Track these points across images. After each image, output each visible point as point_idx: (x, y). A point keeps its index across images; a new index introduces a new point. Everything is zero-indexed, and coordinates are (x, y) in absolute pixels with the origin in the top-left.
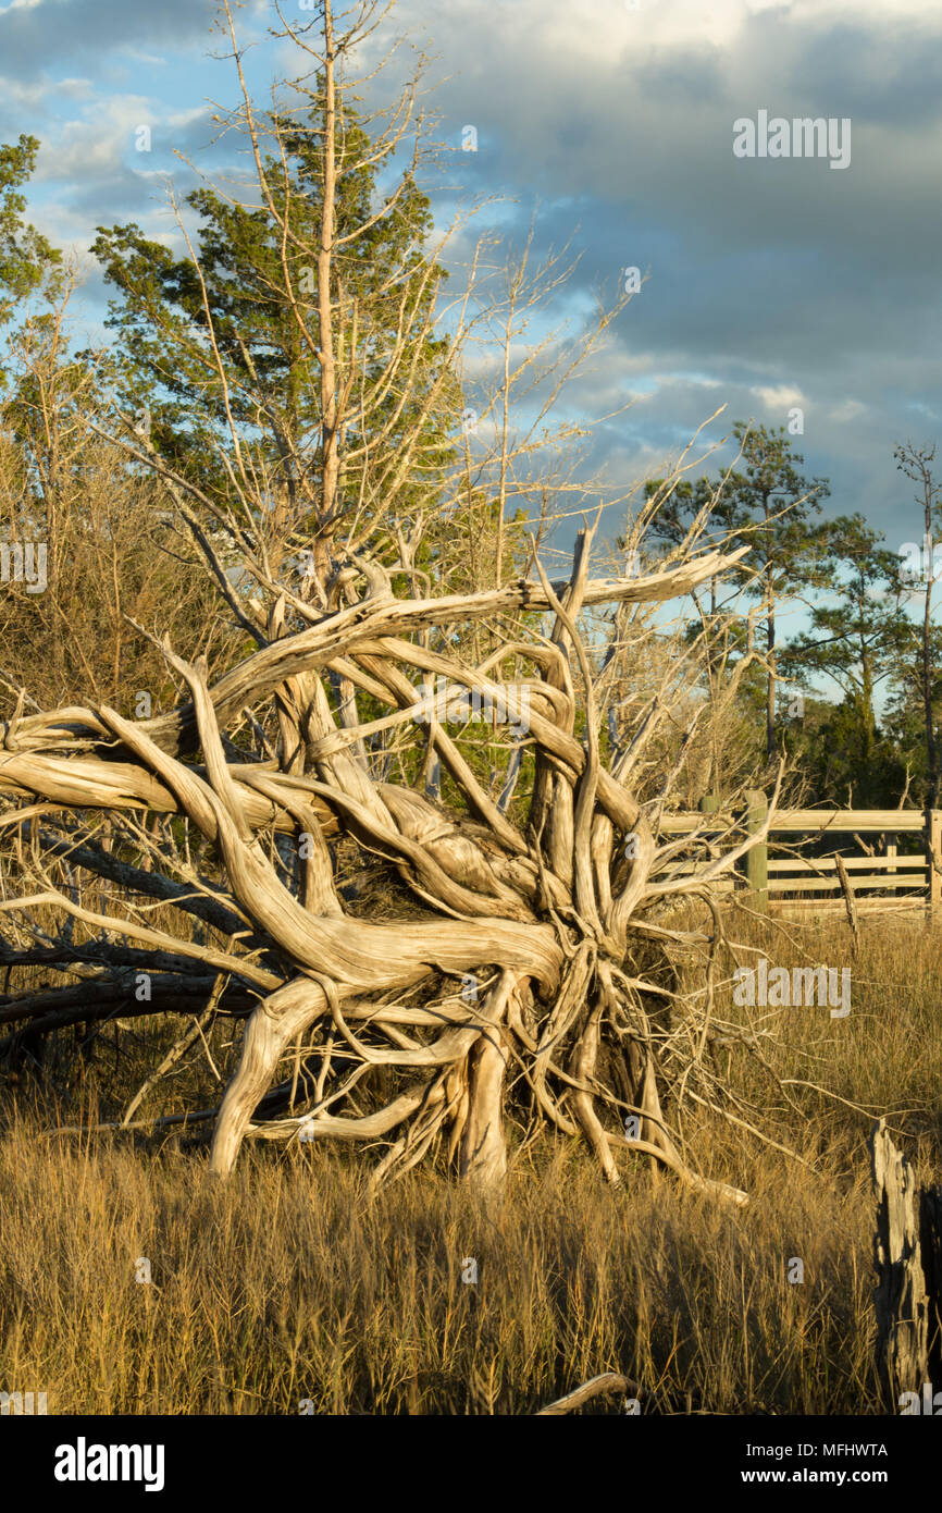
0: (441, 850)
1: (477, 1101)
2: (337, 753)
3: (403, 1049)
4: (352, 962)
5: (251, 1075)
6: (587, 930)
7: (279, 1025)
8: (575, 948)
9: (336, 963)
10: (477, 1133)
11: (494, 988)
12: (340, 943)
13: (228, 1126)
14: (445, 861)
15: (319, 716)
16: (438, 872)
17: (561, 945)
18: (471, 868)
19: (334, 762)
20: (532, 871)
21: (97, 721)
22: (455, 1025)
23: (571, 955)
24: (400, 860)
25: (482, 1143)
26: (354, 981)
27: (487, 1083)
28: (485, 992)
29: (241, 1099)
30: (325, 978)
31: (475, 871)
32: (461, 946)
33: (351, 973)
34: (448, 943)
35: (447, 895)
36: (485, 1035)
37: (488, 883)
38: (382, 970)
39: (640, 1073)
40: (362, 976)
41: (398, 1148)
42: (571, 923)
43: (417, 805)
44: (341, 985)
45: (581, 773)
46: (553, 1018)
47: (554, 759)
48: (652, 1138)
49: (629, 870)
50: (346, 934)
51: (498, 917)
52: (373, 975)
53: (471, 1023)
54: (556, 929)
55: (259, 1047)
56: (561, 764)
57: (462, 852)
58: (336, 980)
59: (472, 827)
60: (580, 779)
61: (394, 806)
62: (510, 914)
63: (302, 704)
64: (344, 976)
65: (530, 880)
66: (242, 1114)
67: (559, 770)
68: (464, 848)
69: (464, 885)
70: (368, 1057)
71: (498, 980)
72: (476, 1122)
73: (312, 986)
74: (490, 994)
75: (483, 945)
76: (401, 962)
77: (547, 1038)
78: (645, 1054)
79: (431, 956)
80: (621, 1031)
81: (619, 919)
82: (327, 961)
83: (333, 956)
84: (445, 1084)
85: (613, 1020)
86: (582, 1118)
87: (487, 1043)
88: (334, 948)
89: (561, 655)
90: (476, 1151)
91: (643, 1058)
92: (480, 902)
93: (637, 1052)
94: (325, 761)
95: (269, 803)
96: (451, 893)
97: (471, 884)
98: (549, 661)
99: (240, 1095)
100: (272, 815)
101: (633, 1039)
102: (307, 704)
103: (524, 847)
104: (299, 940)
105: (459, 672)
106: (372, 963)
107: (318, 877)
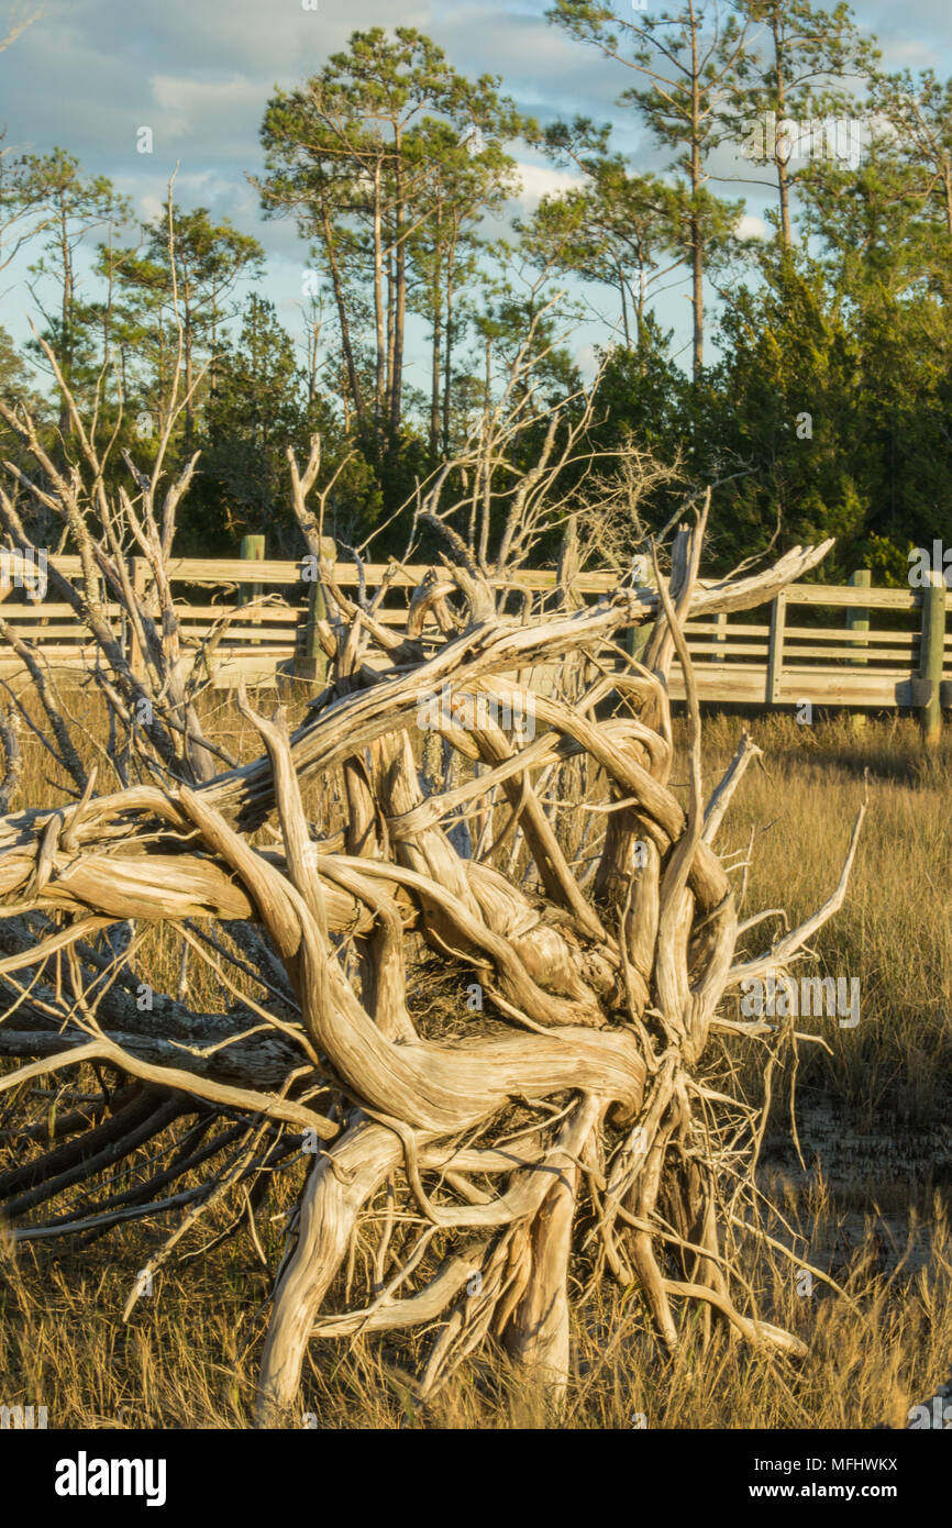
0: (528, 947)
1: (544, 1260)
2: (427, 830)
3: (471, 1204)
4: (434, 1103)
5: (319, 1262)
6: (673, 1037)
7: (352, 1192)
8: (659, 1060)
9: (421, 1107)
10: (544, 1302)
11: (572, 1118)
12: (427, 1081)
13: (291, 1330)
14: (530, 959)
15: (406, 780)
16: (523, 974)
17: (644, 1056)
18: (557, 968)
19: (424, 842)
20: (611, 962)
21: (168, 805)
22: (528, 1167)
23: (654, 1069)
24: (484, 963)
25: (548, 1313)
26: (436, 1127)
27: (558, 1239)
28: (559, 1123)
29: (307, 1294)
30: (404, 1125)
31: (562, 971)
32: (550, 1072)
33: (434, 1117)
34: (537, 1069)
35: (529, 1005)
36: (562, 1179)
37: (570, 984)
38: (466, 1110)
39: (699, 1202)
40: (445, 1118)
41: (454, 1326)
42: (654, 1026)
43: (505, 891)
44: (420, 1132)
45: (676, 839)
46: (627, 1148)
47: (647, 822)
48: (709, 1282)
49: (711, 955)
50: (432, 1067)
51: (576, 1025)
52: (456, 1118)
53: (545, 1164)
54: (638, 1037)
55: (331, 1221)
56: (655, 828)
57: (550, 946)
58: (415, 1126)
59: (553, 912)
60: (673, 847)
61: (483, 897)
62: (587, 1019)
63: (381, 762)
64: (427, 1122)
65: (607, 974)
66: (308, 1314)
67: (651, 835)
68: (551, 942)
69: (544, 987)
70: (435, 1218)
71: (577, 1107)
72: (543, 1287)
73: (389, 1136)
74: (566, 1125)
75: (571, 1068)
76: (486, 1098)
77: (619, 1173)
78: (707, 1178)
79: (517, 1087)
80: (687, 1153)
81: (702, 1018)
82: (411, 1104)
83: (418, 1098)
84: (510, 1245)
85: (681, 1143)
86: (640, 1265)
87: (563, 1188)
88: (420, 1088)
89: (661, 688)
90: (540, 1324)
91: (705, 1184)
92: (561, 1009)
93: (696, 1177)
94: (412, 840)
95: (351, 900)
96: (535, 1001)
97: (554, 987)
98: (645, 697)
99: (304, 1289)
100: (355, 916)
101: (698, 1163)
102: (388, 763)
103: (602, 932)
104: (384, 1081)
105: (566, 719)
106: (453, 1100)
107: (393, 992)
